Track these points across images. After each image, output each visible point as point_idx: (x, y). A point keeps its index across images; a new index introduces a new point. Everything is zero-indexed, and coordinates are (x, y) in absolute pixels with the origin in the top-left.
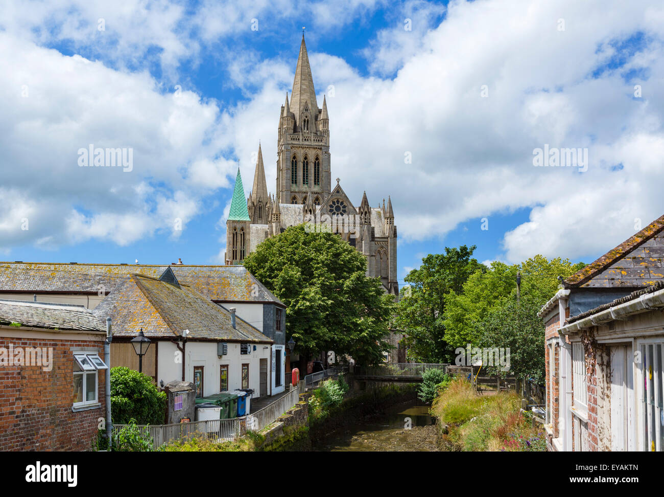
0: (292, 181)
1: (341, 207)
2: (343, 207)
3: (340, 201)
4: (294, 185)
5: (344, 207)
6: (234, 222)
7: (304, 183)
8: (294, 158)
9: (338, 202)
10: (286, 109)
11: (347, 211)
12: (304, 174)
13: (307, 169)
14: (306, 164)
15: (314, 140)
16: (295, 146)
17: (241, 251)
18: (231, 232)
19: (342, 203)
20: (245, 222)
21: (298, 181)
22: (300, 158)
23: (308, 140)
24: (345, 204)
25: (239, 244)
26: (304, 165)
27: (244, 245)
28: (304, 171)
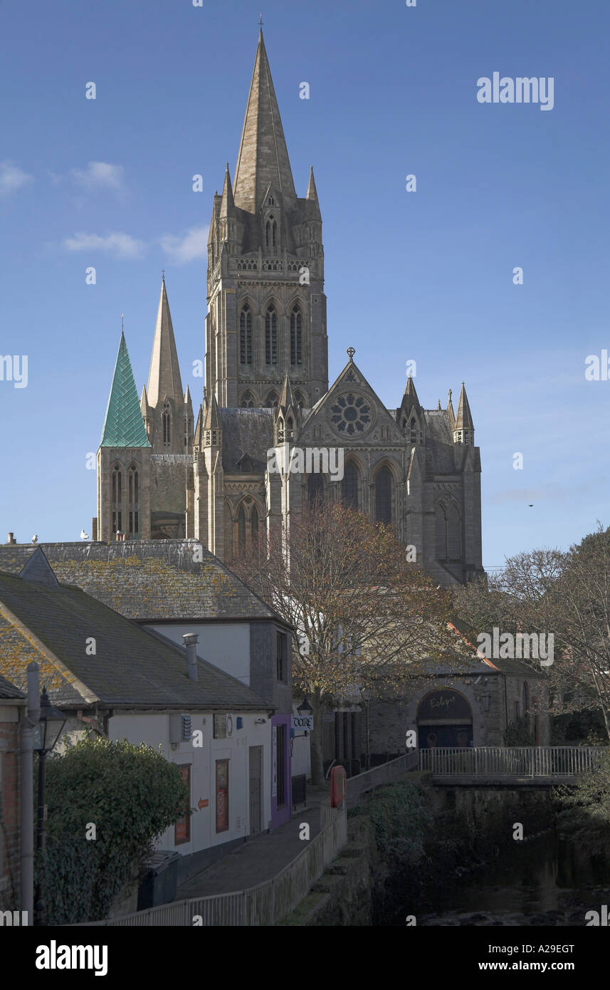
0: (242, 357)
1: (358, 409)
2: (362, 411)
3: (356, 397)
4: (247, 367)
5: (365, 410)
6: (113, 450)
7: (268, 363)
8: (246, 307)
9: (351, 400)
10: (225, 201)
11: (370, 418)
12: (267, 342)
13: (274, 332)
14: (271, 320)
15: (289, 268)
16: (247, 281)
17: (131, 513)
18: (108, 472)
19: (360, 402)
20: (139, 450)
21: (254, 358)
22: (259, 309)
23: (275, 268)
24: (366, 403)
25: (125, 498)
26: (267, 322)
27: (136, 501)
28: (267, 337)
